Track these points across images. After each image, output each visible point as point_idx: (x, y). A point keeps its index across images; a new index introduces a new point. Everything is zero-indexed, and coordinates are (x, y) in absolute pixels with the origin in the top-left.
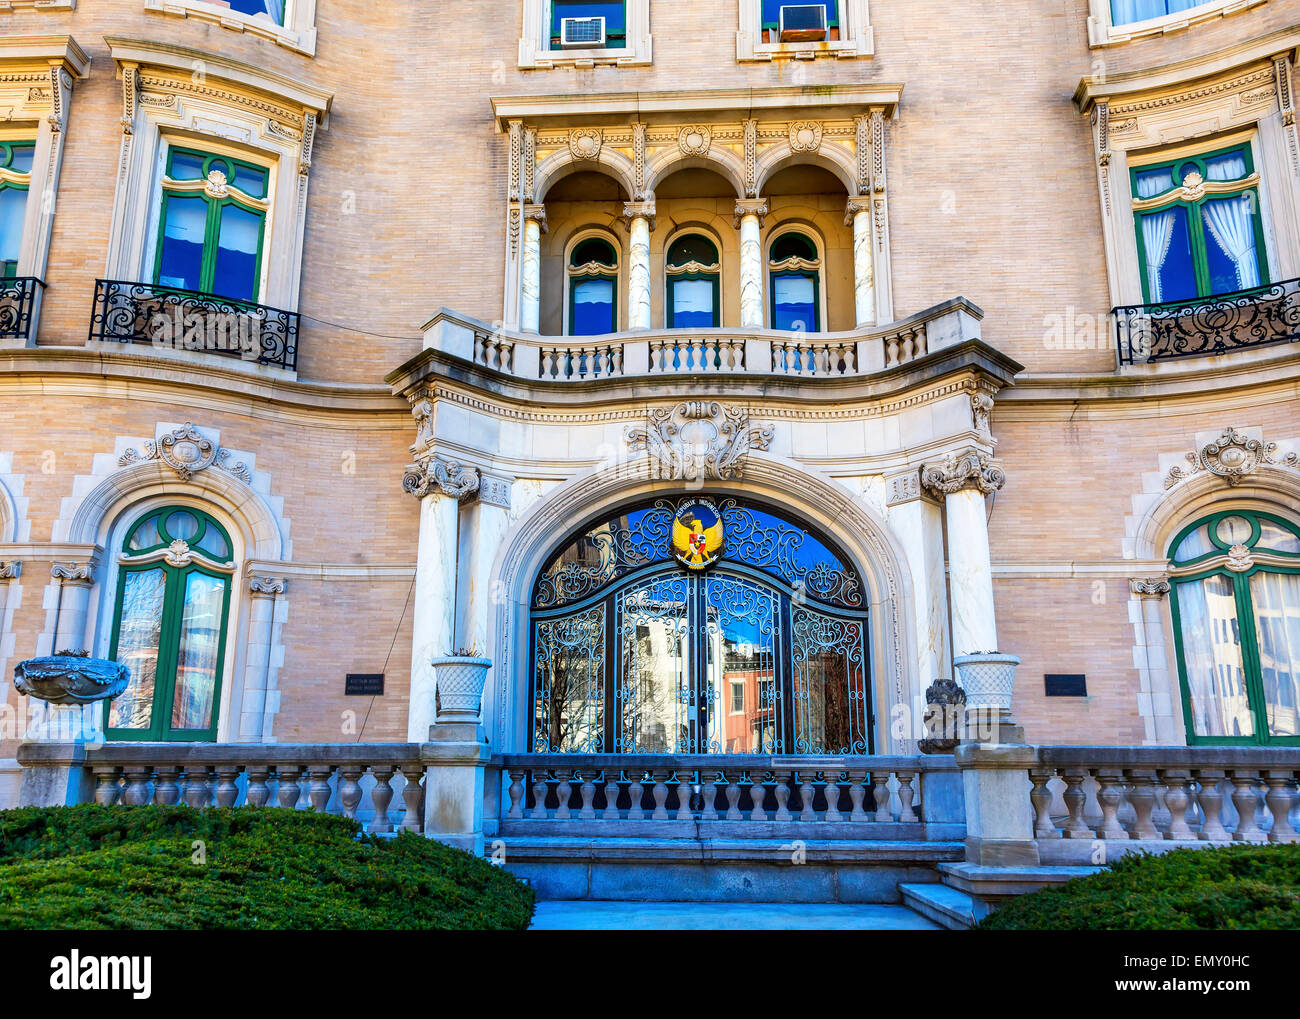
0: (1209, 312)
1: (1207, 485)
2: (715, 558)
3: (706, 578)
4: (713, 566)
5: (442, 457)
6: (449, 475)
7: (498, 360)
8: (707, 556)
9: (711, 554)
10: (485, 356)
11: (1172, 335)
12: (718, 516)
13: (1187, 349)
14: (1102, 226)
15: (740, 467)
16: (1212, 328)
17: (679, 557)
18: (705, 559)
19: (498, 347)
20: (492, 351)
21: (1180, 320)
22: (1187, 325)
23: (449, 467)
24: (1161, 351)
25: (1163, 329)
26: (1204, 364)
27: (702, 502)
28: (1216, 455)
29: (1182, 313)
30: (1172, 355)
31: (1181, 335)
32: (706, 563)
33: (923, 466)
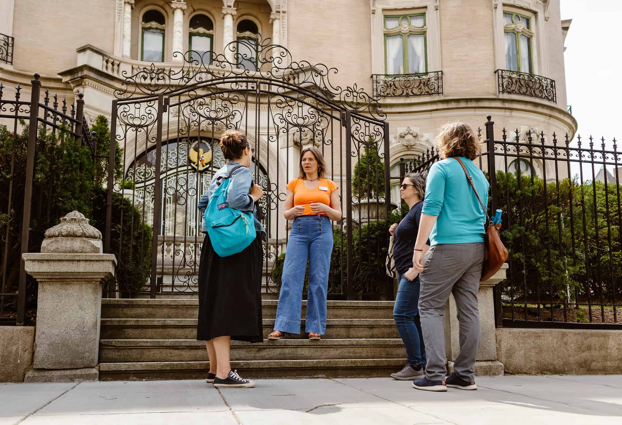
0: (405, 81)
1: (400, 149)
2: (208, 166)
3: (204, 174)
4: (207, 169)
5: (89, 113)
6: (91, 121)
7: (113, 70)
8: (205, 165)
9: (206, 164)
10: (107, 68)
11: (392, 88)
12: (210, 148)
13: (396, 94)
14: (371, 39)
15: (220, 128)
16: (406, 87)
17: (192, 164)
18: (203, 166)
19: (113, 64)
20: (110, 65)
21: (395, 82)
22: (397, 84)
23: (91, 118)
24: (388, 94)
25: (389, 85)
26: (401, 101)
27: (203, 141)
28: (403, 137)
29: (396, 80)
30: (391, 96)
31: (395, 88)
32: (204, 168)
33: (294, 133)
